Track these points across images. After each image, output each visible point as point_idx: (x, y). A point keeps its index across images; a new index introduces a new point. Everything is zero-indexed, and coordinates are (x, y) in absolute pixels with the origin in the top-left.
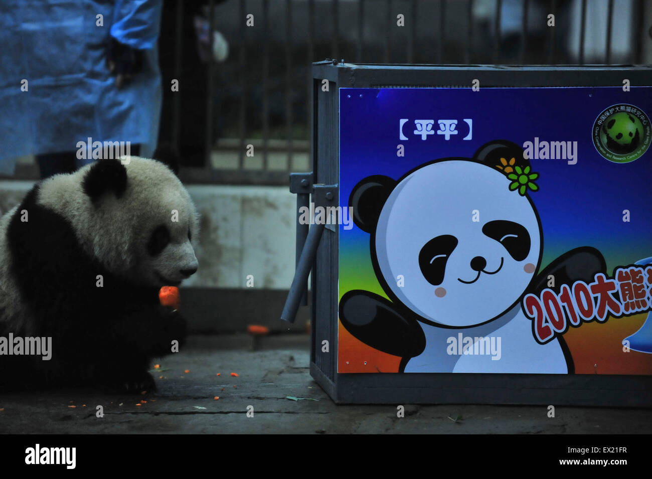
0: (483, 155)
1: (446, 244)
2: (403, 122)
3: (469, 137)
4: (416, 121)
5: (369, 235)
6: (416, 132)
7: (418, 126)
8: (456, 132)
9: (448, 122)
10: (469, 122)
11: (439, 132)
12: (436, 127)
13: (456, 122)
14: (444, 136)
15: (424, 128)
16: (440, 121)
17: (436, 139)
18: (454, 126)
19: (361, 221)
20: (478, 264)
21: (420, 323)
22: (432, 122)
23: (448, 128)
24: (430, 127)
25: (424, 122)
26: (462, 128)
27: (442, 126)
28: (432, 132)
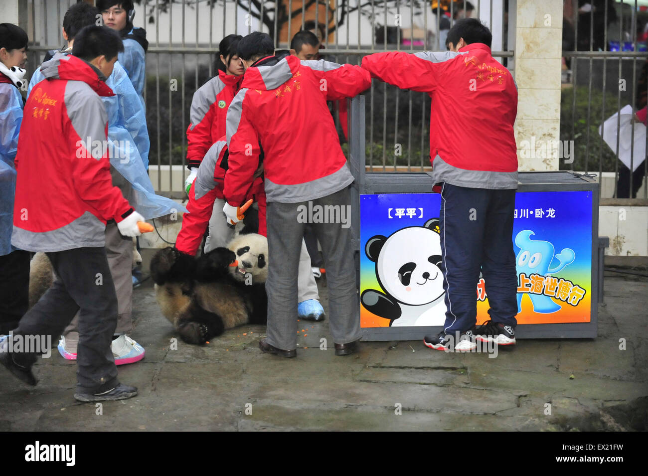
0: (427, 225)
1: (410, 267)
2: (390, 210)
3: (421, 216)
4: (396, 209)
5: (374, 263)
6: (396, 215)
7: (397, 212)
8: (415, 214)
9: (411, 209)
10: (421, 209)
11: (407, 214)
12: (406, 212)
13: (415, 209)
14: (409, 216)
15: (400, 212)
16: (407, 209)
17: (405, 218)
18: (414, 212)
19: (370, 256)
20: (426, 275)
21: (399, 303)
22: (404, 209)
23: (411, 212)
24: (403, 212)
25: (400, 210)
26: (418, 212)
27: (408, 211)
28: (404, 214)
